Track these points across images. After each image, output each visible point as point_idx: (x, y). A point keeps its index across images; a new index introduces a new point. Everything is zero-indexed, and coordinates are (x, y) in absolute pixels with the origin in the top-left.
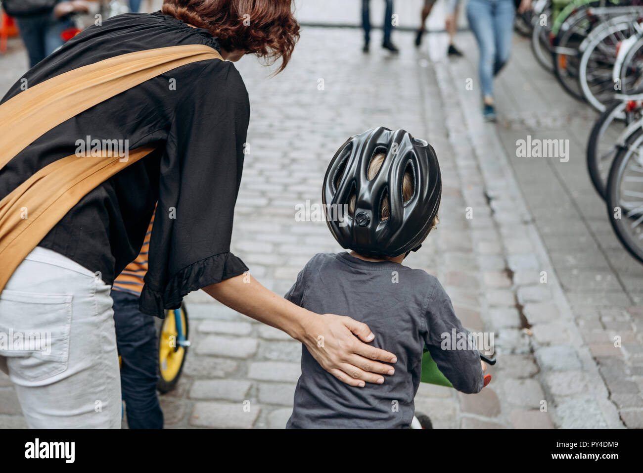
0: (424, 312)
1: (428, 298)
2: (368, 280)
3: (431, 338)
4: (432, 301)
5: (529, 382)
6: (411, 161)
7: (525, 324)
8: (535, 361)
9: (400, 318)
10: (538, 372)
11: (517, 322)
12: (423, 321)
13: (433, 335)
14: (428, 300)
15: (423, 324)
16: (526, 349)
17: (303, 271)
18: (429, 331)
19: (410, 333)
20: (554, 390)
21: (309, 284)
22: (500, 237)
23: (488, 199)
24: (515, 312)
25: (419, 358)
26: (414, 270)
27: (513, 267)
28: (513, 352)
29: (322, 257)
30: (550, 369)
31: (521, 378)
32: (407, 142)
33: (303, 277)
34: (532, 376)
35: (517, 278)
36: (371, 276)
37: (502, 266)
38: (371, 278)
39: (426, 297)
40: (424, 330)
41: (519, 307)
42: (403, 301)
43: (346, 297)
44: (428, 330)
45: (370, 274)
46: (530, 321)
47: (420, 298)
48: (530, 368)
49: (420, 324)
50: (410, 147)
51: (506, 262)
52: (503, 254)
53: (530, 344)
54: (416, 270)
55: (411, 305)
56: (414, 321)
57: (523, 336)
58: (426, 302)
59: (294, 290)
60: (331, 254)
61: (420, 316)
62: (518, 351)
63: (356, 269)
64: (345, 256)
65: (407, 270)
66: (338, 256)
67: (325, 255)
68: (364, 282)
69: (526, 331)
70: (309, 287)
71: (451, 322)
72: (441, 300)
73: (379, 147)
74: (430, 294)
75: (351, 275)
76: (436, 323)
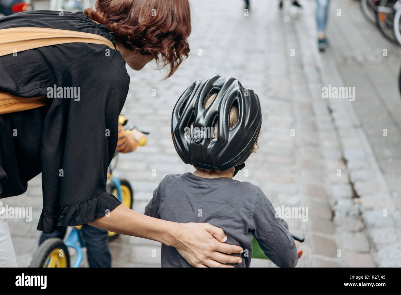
0: (252, 214)
1: (254, 203)
2: (208, 193)
3: (258, 234)
4: (257, 205)
5: (359, 235)
6: (237, 98)
7: (355, 195)
8: (362, 221)
9: (233, 219)
10: (364, 228)
11: (350, 193)
12: (252, 222)
13: (260, 232)
14: (254, 205)
15: (252, 224)
16: (357, 212)
17: (157, 188)
18: (257, 229)
19: (241, 231)
20: (376, 240)
21: (163, 198)
22: (339, 137)
23: (331, 111)
24: (349, 188)
25: (250, 248)
26: (242, 182)
27: (347, 157)
28: (347, 214)
29: (171, 178)
30: (373, 226)
31: (353, 232)
32: (235, 84)
33: (157, 194)
34: (361, 230)
35: (350, 165)
36: (210, 190)
37: (339, 156)
38: (211, 191)
39: (253, 203)
40: (252, 228)
41: (352, 184)
42: (235, 207)
43: (192, 206)
44: (255, 228)
45: (209, 188)
46: (359, 193)
47: (248, 204)
48: (359, 225)
49: (250, 224)
50: (237, 88)
51: (342, 153)
52: (341, 148)
53: (359, 209)
54: (244, 182)
55: (242, 210)
56: (244, 222)
57: (354, 203)
58: (252, 206)
59: (151, 204)
60: (177, 175)
61: (249, 218)
62: (351, 213)
63: (198, 185)
64: (189, 176)
65: (237, 183)
66: (183, 176)
67: (173, 176)
68: (205, 194)
69: (356, 200)
70: (163, 201)
71: (273, 220)
72: (264, 204)
73: (215, 88)
74: (255, 201)
75: (195, 189)
76: (262, 222)
